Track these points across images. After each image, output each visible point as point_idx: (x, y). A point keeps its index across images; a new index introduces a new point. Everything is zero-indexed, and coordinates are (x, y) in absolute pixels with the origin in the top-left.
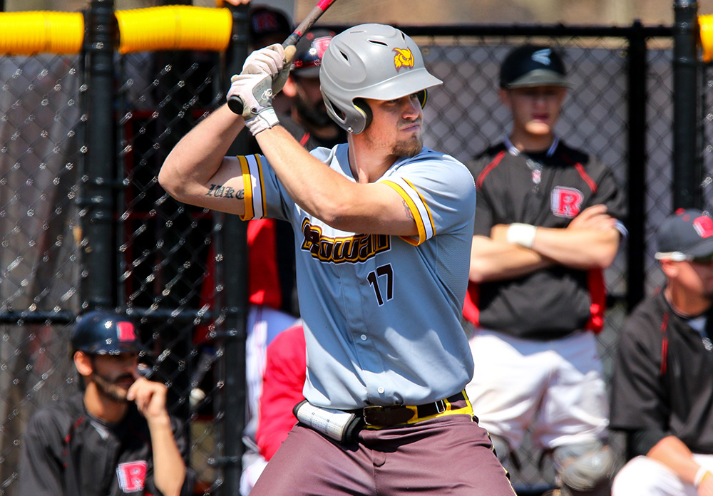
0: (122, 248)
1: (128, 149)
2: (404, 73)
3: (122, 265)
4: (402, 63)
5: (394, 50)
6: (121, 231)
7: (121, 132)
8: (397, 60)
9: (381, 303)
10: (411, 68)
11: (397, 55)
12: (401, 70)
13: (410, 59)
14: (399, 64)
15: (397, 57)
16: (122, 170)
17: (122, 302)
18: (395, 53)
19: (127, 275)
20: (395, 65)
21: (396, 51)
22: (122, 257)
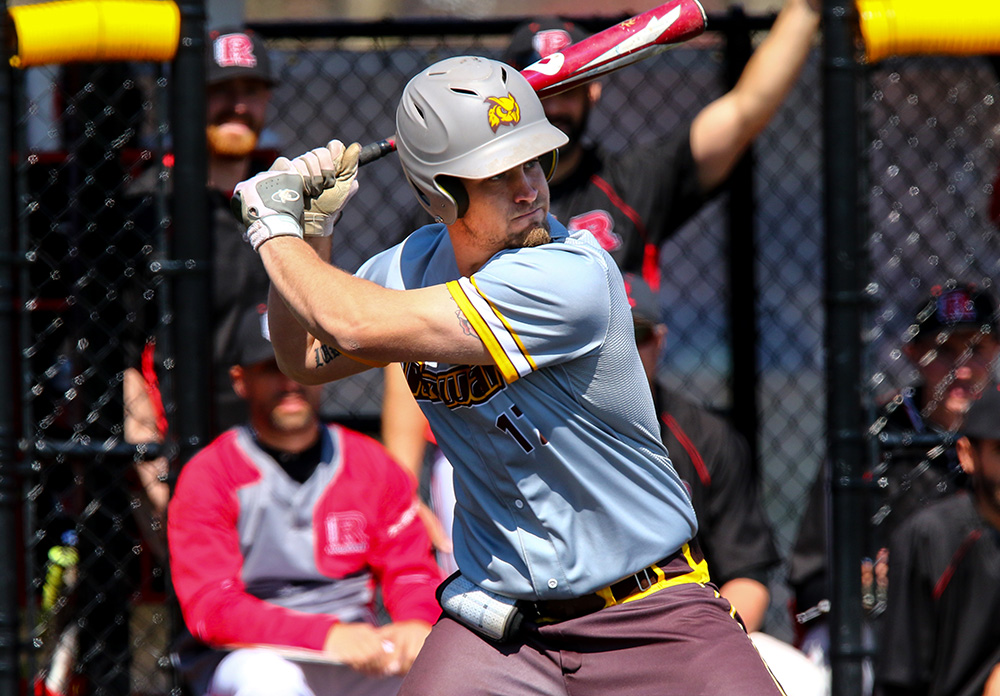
0: (28, 352)
1: (33, 206)
2: (504, 133)
3: (27, 377)
4: (500, 118)
5: (487, 100)
6: (26, 327)
7: (22, 183)
8: (492, 115)
9: (528, 448)
10: (515, 123)
11: (491, 107)
12: (499, 130)
13: (514, 110)
14: (496, 121)
15: (492, 110)
16: (24, 239)
17: (28, 431)
18: (488, 105)
19: (36, 390)
20: (490, 124)
21: (491, 102)
22: (26, 366)
